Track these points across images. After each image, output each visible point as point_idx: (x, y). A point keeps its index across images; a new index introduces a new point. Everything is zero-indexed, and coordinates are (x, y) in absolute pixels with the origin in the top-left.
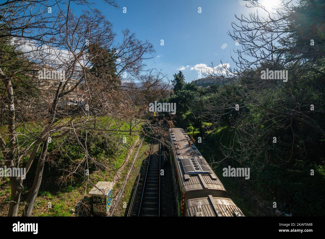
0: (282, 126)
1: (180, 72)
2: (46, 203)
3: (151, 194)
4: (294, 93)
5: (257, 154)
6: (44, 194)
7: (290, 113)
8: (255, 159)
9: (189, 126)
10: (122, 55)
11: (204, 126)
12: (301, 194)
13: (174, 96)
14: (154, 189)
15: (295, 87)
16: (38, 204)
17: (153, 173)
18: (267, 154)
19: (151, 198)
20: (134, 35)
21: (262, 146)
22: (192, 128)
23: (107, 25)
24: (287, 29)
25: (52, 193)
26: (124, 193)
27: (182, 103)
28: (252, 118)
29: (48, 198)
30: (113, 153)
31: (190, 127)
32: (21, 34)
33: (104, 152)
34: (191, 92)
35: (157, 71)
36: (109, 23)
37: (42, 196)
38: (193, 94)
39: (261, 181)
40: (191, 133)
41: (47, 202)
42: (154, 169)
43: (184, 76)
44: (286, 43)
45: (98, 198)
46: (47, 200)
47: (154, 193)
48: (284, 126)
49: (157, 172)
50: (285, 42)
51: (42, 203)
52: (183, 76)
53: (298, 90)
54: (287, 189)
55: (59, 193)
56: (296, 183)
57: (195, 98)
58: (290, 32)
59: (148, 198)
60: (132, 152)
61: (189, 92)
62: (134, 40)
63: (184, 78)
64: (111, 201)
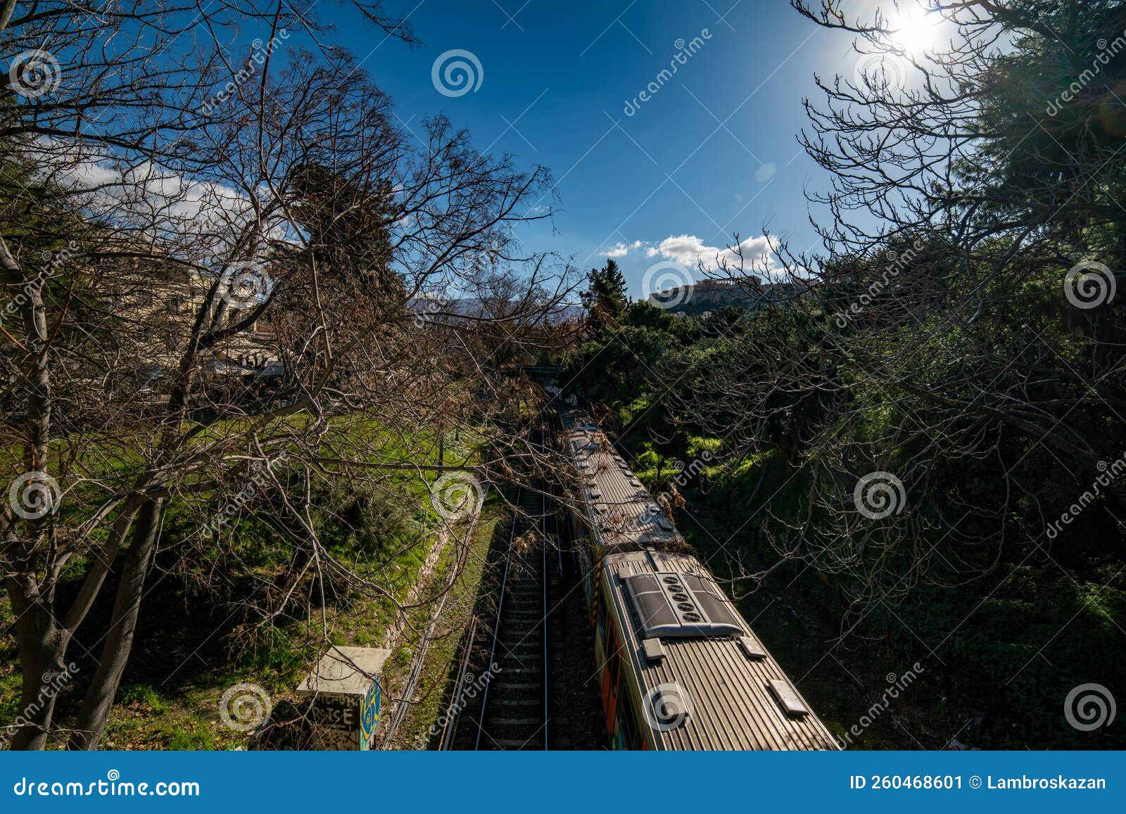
0: (967, 449)
1: (612, 264)
2: (140, 729)
3: (516, 690)
4: (1001, 340)
5: (886, 547)
6: (135, 695)
7: (994, 406)
8: (880, 564)
9: (644, 450)
10: (422, 204)
11: (693, 450)
12: (1033, 681)
13: (589, 346)
14: (526, 670)
15: (1005, 320)
16: (109, 733)
17: (518, 614)
18: (918, 545)
19: (514, 703)
20: (465, 135)
21: (904, 521)
22: (655, 457)
23: (371, 100)
24: (977, 127)
25: (163, 693)
26: (422, 686)
27: (617, 369)
28: (859, 422)
29: (150, 709)
30: (384, 544)
31: (647, 453)
32: (74, 124)
33: (352, 540)
34: (648, 334)
35: (559, 261)
36: (380, 94)
37: (124, 705)
38: (654, 339)
39: (896, 638)
40: (650, 473)
41: (143, 726)
42: (524, 599)
43: (625, 277)
44: (974, 174)
45: (330, 706)
46: (145, 716)
47: (527, 686)
48: (976, 450)
49: (535, 612)
50: (969, 170)
51: (127, 727)
52: (619, 277)
53: (1014, 328)
54: (986, 667)
55: (188, 690)
56: (1013, 645)
57: (663, 355)
58: (986, 136)
59: (506, 702)
60: (446, 540)
61: (641, 332)
62: (465, 153)
63: (624, 283)
64: (376, 717)
